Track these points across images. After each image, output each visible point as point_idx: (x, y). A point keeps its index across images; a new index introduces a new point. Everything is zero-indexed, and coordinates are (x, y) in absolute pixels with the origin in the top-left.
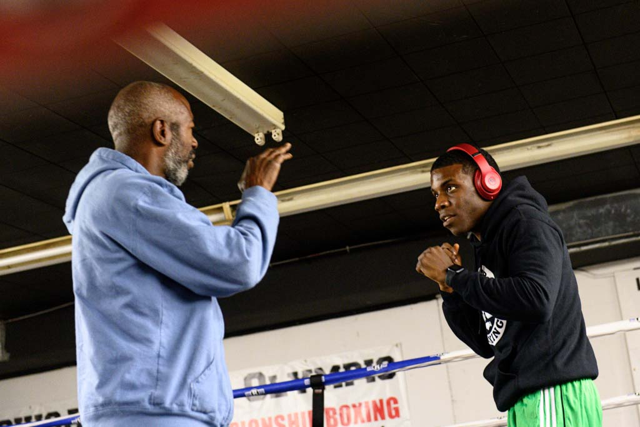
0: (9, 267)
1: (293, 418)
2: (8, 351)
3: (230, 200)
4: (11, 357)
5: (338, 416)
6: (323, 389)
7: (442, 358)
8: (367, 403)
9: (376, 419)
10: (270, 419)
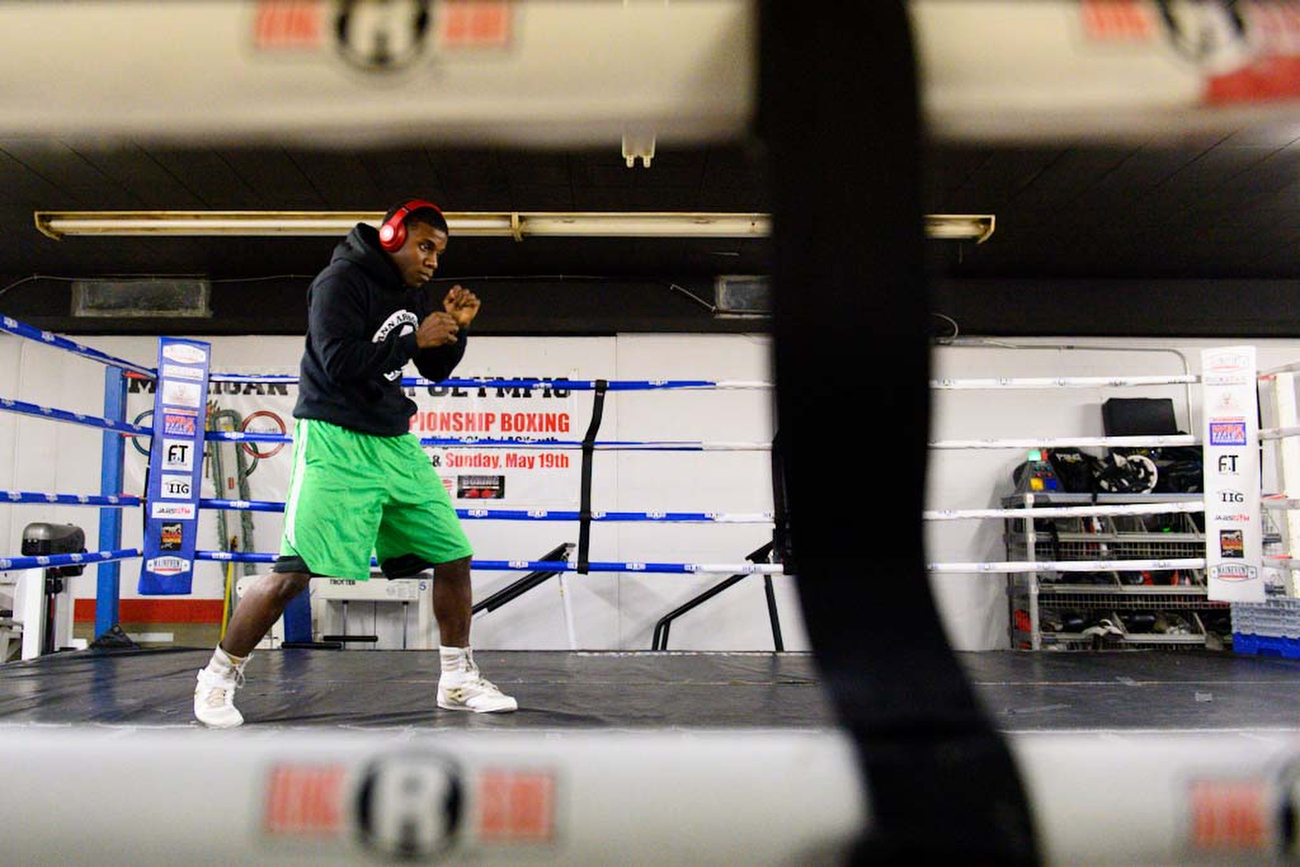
0: (280, 229)
1: (470, 417)
2: (212, 309)
3: (519, 211)
4: (214, 315)
5: (512, 422)
6: (604, 393)
7: (717, 384)
8: (541, 416)
9: (547, 430)
10: (449, 414)
